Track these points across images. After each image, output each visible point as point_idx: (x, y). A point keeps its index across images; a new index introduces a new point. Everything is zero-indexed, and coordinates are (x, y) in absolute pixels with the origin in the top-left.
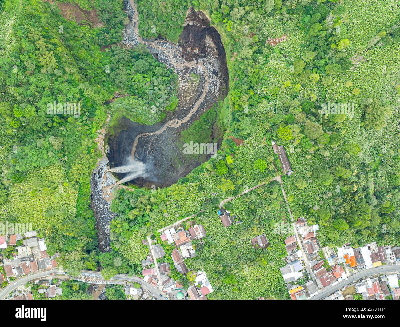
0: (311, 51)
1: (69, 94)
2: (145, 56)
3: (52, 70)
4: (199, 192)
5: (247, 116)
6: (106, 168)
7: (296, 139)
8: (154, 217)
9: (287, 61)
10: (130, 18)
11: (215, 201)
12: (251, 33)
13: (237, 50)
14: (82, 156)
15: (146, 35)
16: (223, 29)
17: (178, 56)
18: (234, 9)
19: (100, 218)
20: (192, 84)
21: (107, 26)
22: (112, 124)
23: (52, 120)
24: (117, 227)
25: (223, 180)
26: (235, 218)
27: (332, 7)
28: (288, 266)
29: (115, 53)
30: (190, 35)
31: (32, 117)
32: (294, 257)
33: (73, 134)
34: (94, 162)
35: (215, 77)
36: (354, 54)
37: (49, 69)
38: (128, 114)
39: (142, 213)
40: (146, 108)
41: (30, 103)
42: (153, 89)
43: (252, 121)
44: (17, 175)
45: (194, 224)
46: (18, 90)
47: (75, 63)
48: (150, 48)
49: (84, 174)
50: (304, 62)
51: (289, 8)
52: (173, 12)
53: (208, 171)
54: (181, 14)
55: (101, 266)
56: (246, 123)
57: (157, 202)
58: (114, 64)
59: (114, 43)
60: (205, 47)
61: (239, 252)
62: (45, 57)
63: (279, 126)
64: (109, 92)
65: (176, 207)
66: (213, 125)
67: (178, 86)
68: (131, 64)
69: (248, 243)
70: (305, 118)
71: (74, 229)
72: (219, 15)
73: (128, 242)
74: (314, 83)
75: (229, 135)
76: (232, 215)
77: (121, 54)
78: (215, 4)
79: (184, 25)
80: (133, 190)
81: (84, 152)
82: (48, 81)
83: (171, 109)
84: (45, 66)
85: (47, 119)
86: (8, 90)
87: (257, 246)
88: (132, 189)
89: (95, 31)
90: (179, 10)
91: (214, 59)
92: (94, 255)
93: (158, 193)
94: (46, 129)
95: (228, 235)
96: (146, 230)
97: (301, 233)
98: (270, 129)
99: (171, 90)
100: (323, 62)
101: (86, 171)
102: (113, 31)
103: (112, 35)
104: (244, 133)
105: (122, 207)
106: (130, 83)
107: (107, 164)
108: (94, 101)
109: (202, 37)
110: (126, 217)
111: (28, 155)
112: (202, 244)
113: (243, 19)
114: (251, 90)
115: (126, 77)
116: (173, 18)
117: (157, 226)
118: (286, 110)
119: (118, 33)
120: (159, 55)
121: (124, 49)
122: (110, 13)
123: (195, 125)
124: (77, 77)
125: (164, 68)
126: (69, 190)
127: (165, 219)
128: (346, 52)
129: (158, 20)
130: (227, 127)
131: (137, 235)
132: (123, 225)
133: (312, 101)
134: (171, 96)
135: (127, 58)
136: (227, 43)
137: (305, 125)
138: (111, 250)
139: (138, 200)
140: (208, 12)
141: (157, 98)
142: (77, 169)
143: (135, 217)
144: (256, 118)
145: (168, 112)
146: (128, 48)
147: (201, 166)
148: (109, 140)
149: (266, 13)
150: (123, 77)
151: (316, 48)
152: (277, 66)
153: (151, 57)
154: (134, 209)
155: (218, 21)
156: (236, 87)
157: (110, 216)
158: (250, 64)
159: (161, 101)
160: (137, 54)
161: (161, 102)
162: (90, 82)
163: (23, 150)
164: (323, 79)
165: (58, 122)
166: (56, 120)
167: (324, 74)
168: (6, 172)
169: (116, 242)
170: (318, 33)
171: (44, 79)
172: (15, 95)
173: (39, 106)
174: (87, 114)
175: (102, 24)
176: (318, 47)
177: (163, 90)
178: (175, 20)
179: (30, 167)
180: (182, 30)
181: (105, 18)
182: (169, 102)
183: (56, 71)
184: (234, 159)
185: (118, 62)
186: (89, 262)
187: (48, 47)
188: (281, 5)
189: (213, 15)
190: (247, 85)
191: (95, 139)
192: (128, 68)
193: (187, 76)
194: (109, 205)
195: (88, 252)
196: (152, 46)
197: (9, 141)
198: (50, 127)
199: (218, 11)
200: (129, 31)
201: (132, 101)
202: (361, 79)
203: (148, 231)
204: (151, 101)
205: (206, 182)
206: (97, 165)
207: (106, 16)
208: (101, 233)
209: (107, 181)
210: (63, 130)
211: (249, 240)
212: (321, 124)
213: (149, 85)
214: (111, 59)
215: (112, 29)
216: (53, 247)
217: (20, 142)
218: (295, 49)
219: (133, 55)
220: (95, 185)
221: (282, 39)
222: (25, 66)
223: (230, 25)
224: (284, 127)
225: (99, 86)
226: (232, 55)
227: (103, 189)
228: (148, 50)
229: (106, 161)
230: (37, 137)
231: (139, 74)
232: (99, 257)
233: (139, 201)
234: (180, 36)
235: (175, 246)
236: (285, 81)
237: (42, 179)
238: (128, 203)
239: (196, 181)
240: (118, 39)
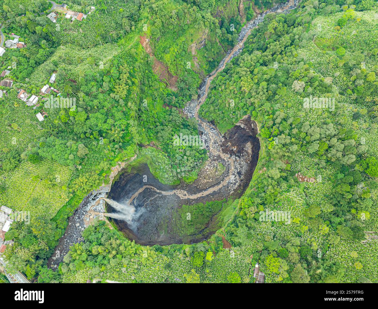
0: (331, 205)
1: (118, 122)
2: (193, 129)
3: (118, 98)
4: (165, 268)
5: (247, 226)
6: (103, 195)
7: (280, 275)
8: (113, 265)
9: (306, 201)
10: (199, 96)
12: (287, 160)
13: (268, 167)
14: (93, 174)
15: (203, 115)
16: (265, 144)
17: (218, 143)
18: (282, 135)
19: (69, 234)
20: (216, 171)
21: (179, 93)
22: (134, 164)
23: (92, 132)
24: (76, 252)
25: (193, 271)
27: (367, 179)
29: (172, 114)
30: (237, 134)
31: (80, 122)
33: (99, 153)
34: (99, 184)
35: (238, 177)
36: (370, 229)
37: (117, 97)
38: (151, 164)
39: (105, 254)
40: (168, 168)
41: (86, 111)
42: (183, 157)
43: (248, 234)
44: (35, 156)
46: (85, 97)
47: (138, 103)
48: (200, 126)
49: (84, 189)
50: (321, 210)
51: (329, 159)
53: (185, 254)
54: (239, 115)
55: (37, 278)
56: (243, 232)
57: (124, 253)
58: (166, 121)
59: (176, 107)
60: (243, 149)
62: (120, 86)
63: (271, 253)
64: (148, 139)
65: (137, 269)
66: (213, 216)
67: (204, 166)
68: (178, 129)
70: (297, 261)
71: (42, 229)
72: (269, 133)
73: (75, 272)
74: (322, 234)
75: (221, 233)
77: (176, 117)
78: (269, 123)
79: (236, 124)
80: (112, 228)
81: (97, 171)
82: (110, 104)
83: (187, 181)
84: (116, 93)
85: (89, 130)
86: (78, 93)
88: (111, 227)
89: (168, 90)
90: (239, 112)
91: (245, 163)
92: (39, 264)
93: (130, 245)
94: (82, 136)
96: (98, 272)
98: (261, 251)
99: (196, 166)
100: (338, 220)
101: (87, 188)
103: (178, 101)
104: (236, 240)
105: (92, 237)
106: (168, 142)
107: (107, 193)
108: (133, 138)
109: (246, 141)
110: (90, 249)
111: (55, 146)
113: (286, 146)
114: (262, 206)
115: (169, 135)
116: (231, 115)
117: (109, 275)
118: (284, 243)
119: (184, 101)
120: (203, 134)
121: (180, 115)
122: (186, 85)
123: (198, 206)
124: (133, 114)
126: (63, 194)
127: (120, 273)
128: (363, 223)
129: (219, 109)
130: (224, 225)
131: (87, 271)
132: (83, 254)
133: (312, 248)
134: (193, 170)
135: (178, 123)
136: (263, 156)
137: (294, 267)
138: (56, 270)
139: (110, 240)
140: (260, 126)
141: (181, 165)
142: (82, 181)
143: (97, 253)
144: (254, 233)
145: (183, 182)
146: (184, 116)
147: (182, 245)
148: (123, 174)
149: (307, 152)
150: (166, 134)
151: (336, 204)
152: (295, 200)
153: (197, 132)
154: (101, 246)
155: (265, 136)
156: (251, 196)
157: (77, 239)
158: (273, 184)
159: (183, 169)
160: (188, 124)
161: (183, 170)
162: (139, 123)
163: (54, 141)
164: (331, 235)
165: (95, 136)
166: (94, 134)
167: (334, 231)
168: (30, 148)
169: (65, 265)
170: (344, 193)
171: (108, 101)
172: (80, 99)
173: (90, 116)
174: (120, 144)
175: (176, 89)
176: (339, 204)
177: (190, 162)
179: (50, 156)
180: (232, 127)
181: (181, 86)
182: (189, 174)
183: (121, 100)
184: (213, 258)
185: (170, 121)
186: (31, 268)
187: (128, 82)
188: (323, 153)
189: (263, 130)
190: (261, 200)
191: (113, 167)
192: (174, 130)
193: (216, 163)
194: (85, 228)
195: (37, 258)
196: (202, 125)
197: (50, 128)
198: (86, 136)
199: (269, 129)
200: (192, 105)
201: (160, 156)
202: (368, 257)
203: (99, 275)
204: (175, 164)
205: (177, 263)
206: (99, 188)
207: (182, 85)
208: (60, 249)
210: (94, 145)
212: (310, 275)
213: (182, 152)
214: (166, 116)
215: (181, 97)
216: (13, 233)
217: (57, 134)
218: (318, 195)
219: (184, 123)
220: (86, 204)
221: (311, 180)
222: (102, 84)
223: (273, 145)
224: (274, 257)
225: (144, 130)
226: (262, 169)
227: (89, 211)
228: (198, 126)
229: (108, 189)
230: (72, 138)
232: (42, 270)
233: (110, 241)
234: (228, 130)
236: (296, 216)
237: (51, 171)
238: (100, 237)
239: (169, 257)
240: (181, 106)
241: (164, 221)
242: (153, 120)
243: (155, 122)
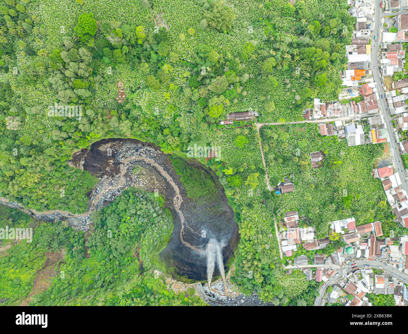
2: (105, 214)
4: (253, 208)
6: (206, 288)
7: (224, 102)
11: (265, 194)
15: (83, 208)
18: (79, 128)
21: (66, 245)
22: (164, 268)
24: (267, 296)
26: (288, 178)
28: (348, 137)
29: (94, 244)
32: (340, 130)
39: (260, 270)
40: (156, 228)
42: (139, 215)
45: (283, 220)
51: (92, 73)
52: (67, 179)
57: (252, 252)
58: (105, 249)
59: (84, 242)
61: (322, 183)
64: (132, 262)
65: (262, 234)
67: (141, 189)
69: (315, 171)
72: (81, 141)
76: (284, 181)
77: (97, 239)
79: (83, 170)
83: (163, 201)
87: (320, 163)
89: (68, 259)
90: (67, 173)
95: (302, 190)
96: (277, 269)
97: (319, 117)
99: (144, 198)
102: (72, 240)
103: (76, 242)
105: (249, 285)
106: (128, 238)
107: (203, 285)
110: (260, 285)
112: (305, 218)
113: (91, 120)
115: (120, 241)
116: (74, 180)
117: (276, 258)
119: (75, 235)
122: (53, 240)
123: (184, 182)
125: (120, 199)
127: (271, 249)
128: (149, 30)
131: (280, 278)
132: (267, 289)
134: (149, 198)
135: (102, 233)
140: (76, 150)
141: (149, 214)
143: (262, 276)
145: (165, 206)
146: (92, 228)
150: (119, 244)
151: (138, 57)
153: (106, 208)
154: (254, 276)
155: (87, 143)
156: (157, 142)
159: (152, 211)
160: (100, 222)
161: (153, 210)
169: (282, 301)
170: (124, 53)
175: (63, 250)
177: (142, 206)
178: (76, 178)
180: (87, 173)
181: (57, 246)
182: (155, 202)
185: (104, 243)
188: (86, 81)
190: (159, 134)
191: (176, 293)
194: (243, 293)
199: (77, 142)
200: (76, 223)
201: (146, 242)
202: (180, 22)
203: (279, 267)
204: (150, 220)
206: (201, 295)
207: (55, 245)
209: (219, 289)
211: (312, 170)
213: (134, 219)
214: (99, 250)
215: (70, 241)
219: (100, 226)
220: (220, 302)
221: (121, 86)
225: (123, 271)
227: (226, 295)
228: (99, 210)
229: (199, 285)
231: (121, 226)
235: (301, 245)
236: (163, 96)
238: (246, 279)
239: (242, 208)
240: (81, 236)
242: (108, 264)
243: (111, 260)
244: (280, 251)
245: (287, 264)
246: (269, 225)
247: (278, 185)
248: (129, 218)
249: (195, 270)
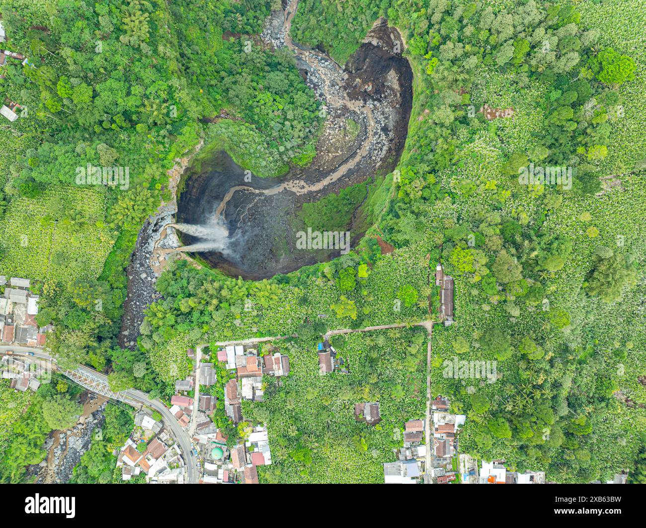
0: (544, 147)
1: (152, 87)
2: (287, 69)
3: (137, 42)
4: (300, 304)
5: (413, 212)
6: (169, 220)
7: (476, 273)
8: (219, 319)
9: (502, 150)
10: (284, 2)
11: (320, 327)
12: (462, 87)
13: (432, 106)
14: (139, 190)
15: (300, 37)
16: (420, 67)
17: (338, 85)
18: (448, 42)
19: (135, 293)
20: (345, 135)
21: (245, 4)
22: (202, 156)
23: (112, 118)
24: (156, 316)
25: (343, 298)
26: (342, 364)
27: (600, 90)
28: (398, 463)
29: (243, 48)
30: (367, 60)
31: (83, 105)
32: (412, 453)
33: (137, 150)
34: (155, 205)
35: (384, 137)
36: (609, 173)
37: (134, 40)
38: (231, 149)
39: (201, 307)
40: (263, 149)
41: (86, 82)
42: (283, 124)
43: (417, 224)
44: (30, 185)
45: (275, 350)
46: (75, 56)
47: (176, 44)
48: (298, 60)
49: (133, 218)
50: (529, 160)
51: (533, 70)
52: (353, 16)
53: (325, 277)
54: (364, 23)
55: (111, 367)
56: (408, 223)
57: (230, 298)
58: (236, 65)
59: (247, 33)
60: (383, 86)
61: (331, 417)
62: (133, 18)
63: (457, 245)
64: (214, 106)
65: (258, 316)
66: (356, 209)
67: (322, 130)
68: (261, 74)
69: (349, 408)
70: (500, 247)
71: (89, 297)
72: (423, 44)
73: (165, 344)
74: (533, 197)
75: (375, 233)
76: (338, 357)
78: (422, 25)
79: (363, 41)
80: (199, 268)
81: (144, 184)
82: (126, 57)
83: (300, 163)
84: (129, 33)
85: (105, 115)
86: (60, 51)
87: (361, 417)
88: (199, 266)
89: (223, 4)
90: (363, 16)
91: (391, 109)
92: (106, 347)
93: (237, 285)
94: (97, 129)
95: (322, 385)
96: (199, 336)
97: (435, 420)
98: (442, 245)
99: (309, 134)
101: (137, 215)
102: (251, 14)
103: (248, 20)
104: (400, 237)
105: (174, 288)
106: (250, 102)
107: (173, 215)
108: (186, 111)
109: (385, 69)
110: (176, 306)
111: (57, 159)
112: (277, 386)
113: (457, 62)
114: (432, 175)
115: (248, 90)
116: (350, 25)
117: (217, 335)
118: (476, 224)
119: (258, 19)
120: (309, 74)
121: (259, 47)
123: (329, 200)
124: (173, 65)
125: (310, 97)
126: (102, 234)
127: (233, 328)
128: (598, 165)
129: (326, 19)
130: (377, 220)
131: (183, 338)
132: (167, 316)
133: (520, 223)
134: (307, 143)
135: (259, 63)
136: (420, 90)
137: (496, 257)
138: (135, 348)
139: (203, 285)
140: (406, 34)
141: (284, 139)
142: (125, 206)
143: (189, 310)
144: (426, 221)
146: (266, 48)
147: (316, 265)
148: (190, 178)
149: (494, 65)
150: (243, 89)
151: (553, 144)
152: (485, 152)
153: (297, 74)
154: (192, 298)
155: (418, 52)
156: (411, 163)
157: (151, 296)
158: (444, 135)
159: (289, 145)
160: (276, 61)
161: (289, 147)
162: (190, 81)
163: (52, 150)
164: (548, 196)
165: (120, 124)
166: (117, 121)
167: (552, 188)
168: (15, 174)
169: (146, 338)
170: (564, 123)
171: (121, 52)
172: (68, 61)
173: (99, 90)
174: (168, 127)
176: (557, 144)
177: (297, 130)
178: (352, 30)
179: (55, 179)
180: (357, 47)
182: (300, 151)
183: (143, 45)
184: (369, 273)
185: (244, 64)
186: (96, 355)
187: (143, 5)
188: (522, 60)
189: (412, 41)
190: (428, 166)
191: (168, 171)
192: (256, 78)
193: (341, 121)
194: (156, 278)
195: (100, 339)
196: (303, 56)
197: (36, 129)
198: (104, 129)
199: (422, 37)
200: (275, 23)
201: (243, 131)
202: (607, 215)
203: (202, 339)
204: (274, 140)
205: (316, 292)
206: (157, 211)
208: (129, 318)
209: (166, 241)
210: (124, 140)
211: (351, 404)
212: (522, 263)
213: (279, 116)
214: (234, 56)
215: (251, 10)
216: (48, 314)
217: (52, 136)
218: (521, 136)
219: (269, 60)
220: (145, 240)
221: (507, 114)
222: (99, 22)
223: (434, 65)
224: (463, 249)
225: (201, 91)
226: (421, 113)
228: (295, 61)
229: (174, 209)
230: (80, 138)
231: (269, 94)
232: (114, 353)
233: (203, 287)
234: (351, 56)
235: (235, 376)
236: (489, 179)
237: (66, 204)
238: (186, 285)
239: (301, 287)
240: (255, 29)
241: (279, 236)
242: (212, 68)
243: (218, 72)
244: (227, 343)
245: (206, 350)
246: (271, 328)
247: (332, 348)
248: (281, 107)
249: (192, 204)
